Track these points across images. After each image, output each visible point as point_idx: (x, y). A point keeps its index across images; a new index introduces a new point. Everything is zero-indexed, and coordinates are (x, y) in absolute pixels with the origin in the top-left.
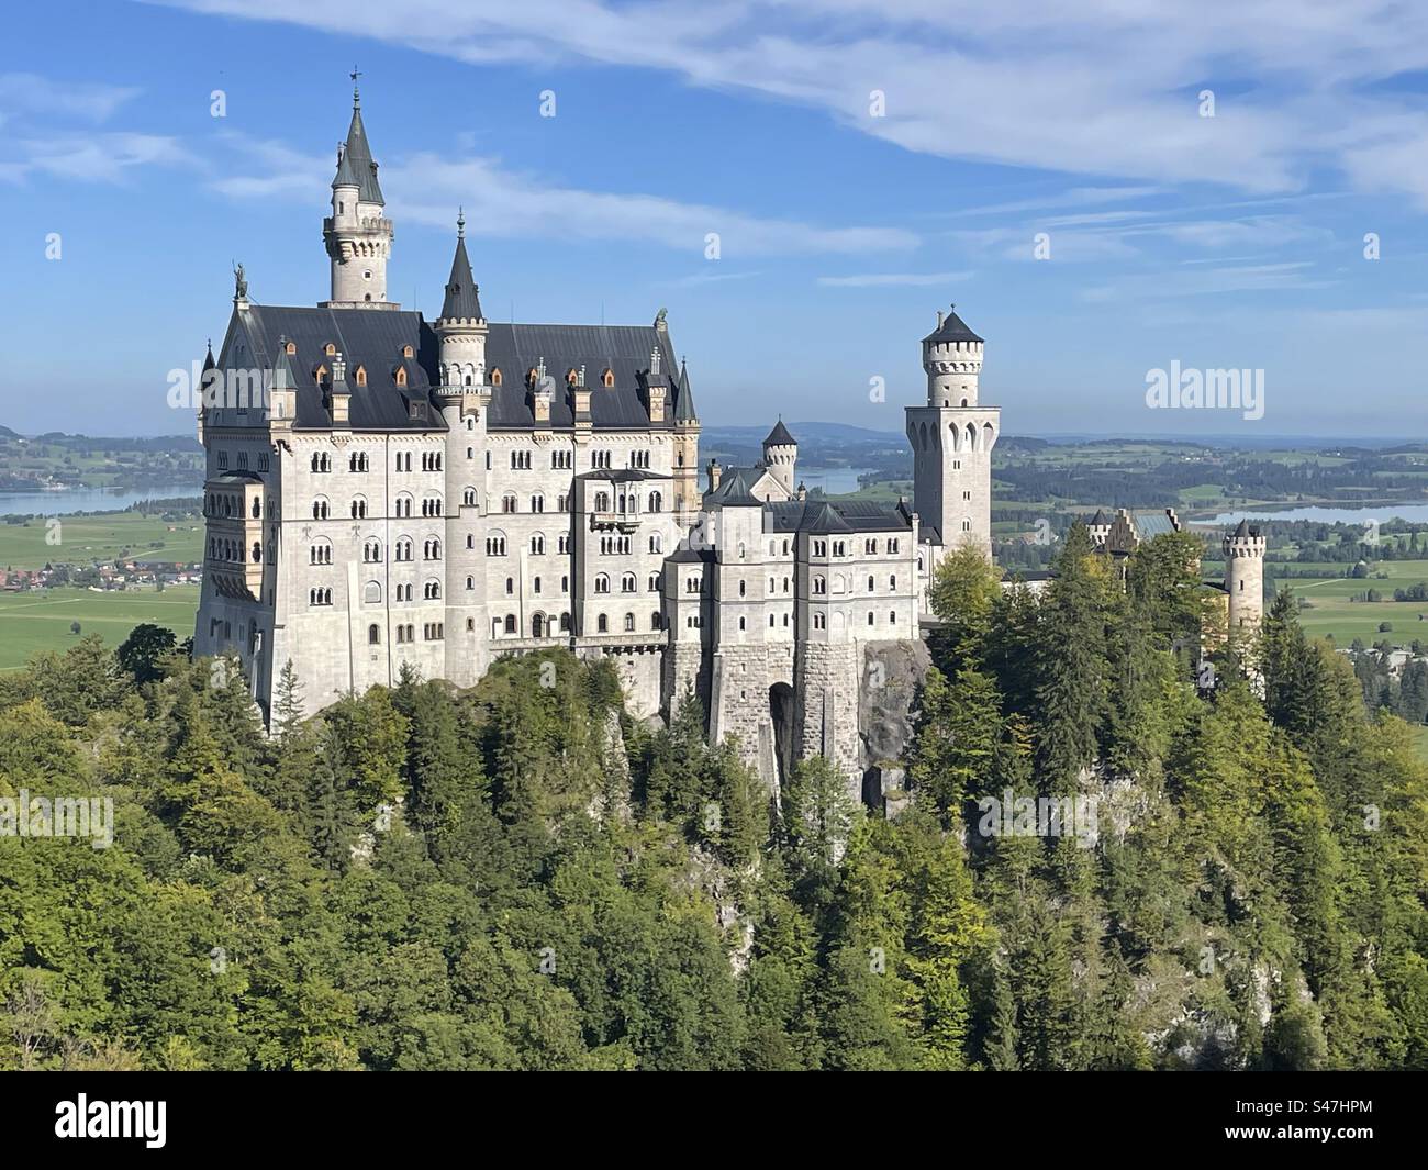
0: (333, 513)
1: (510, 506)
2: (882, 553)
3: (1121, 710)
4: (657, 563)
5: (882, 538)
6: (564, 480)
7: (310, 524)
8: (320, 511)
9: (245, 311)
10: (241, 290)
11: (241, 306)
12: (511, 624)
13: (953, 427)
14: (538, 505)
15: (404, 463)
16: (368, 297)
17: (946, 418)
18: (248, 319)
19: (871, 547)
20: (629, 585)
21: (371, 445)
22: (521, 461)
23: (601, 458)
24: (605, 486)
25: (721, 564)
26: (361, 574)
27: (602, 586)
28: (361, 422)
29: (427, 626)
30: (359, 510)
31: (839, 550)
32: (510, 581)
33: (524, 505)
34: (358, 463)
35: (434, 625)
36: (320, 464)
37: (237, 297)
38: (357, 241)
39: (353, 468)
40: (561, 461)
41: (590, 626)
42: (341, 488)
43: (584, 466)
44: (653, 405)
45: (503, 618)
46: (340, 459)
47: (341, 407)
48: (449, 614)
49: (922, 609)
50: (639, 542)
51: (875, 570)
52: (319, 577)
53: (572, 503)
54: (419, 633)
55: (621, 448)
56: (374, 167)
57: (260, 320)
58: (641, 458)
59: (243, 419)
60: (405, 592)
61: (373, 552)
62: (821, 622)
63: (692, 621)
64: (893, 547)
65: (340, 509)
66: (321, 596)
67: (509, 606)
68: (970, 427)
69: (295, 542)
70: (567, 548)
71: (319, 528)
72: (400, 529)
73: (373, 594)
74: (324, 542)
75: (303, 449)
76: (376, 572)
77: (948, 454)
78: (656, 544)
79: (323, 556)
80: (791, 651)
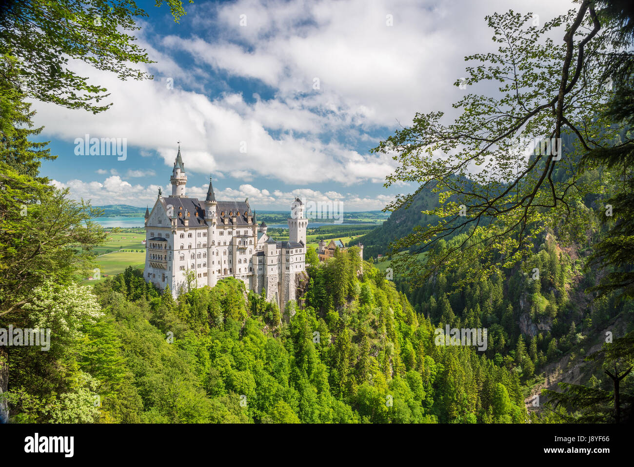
0: (185, 248)
1: (219, 244)
2: (299, 252)
3: (352, 284)
4: (251, 256)
5: (299, 249)
6: (230, 237)
7: (180, 251)
8: (182, 247)
10: (160, 193)
11: (160, 198)
12: (219, 271)
13: (300, 223)
14: (225, 243)
15: (199, 235)
16: (182, 194)
17: (298, 221)
18: (162, 201)
19: (296, 251)
20: (245, 261)
21: (193, 232)
22: (221, 233)
23: (238, 232)
24: (240, 239)
25: (267, 256)
26: (190, 262)
27: (240, 262)
28: (192, 227)
30: (190, 247)
31: (292, 252)
32: (219, 261)
33: (222, 244)
34: (190, 236)
35: (205, 273)
36: (182, 236)
37: (158, 195)
38: (180, 181)
39: (188, 236)
40: (230, 233)
41: (237, 272)
42: (186, 241)
43: (235, 234)
44: (249, 220)
46: (186, 234)
47: (187, 223)
48: (208, 270)
49: (304, 265)
50: (247, 251)
51: (297, 256)
52: (182, 263)
53: (231, 244)
54: (202, 275)
55: (242, 231)
56: (183, 164)
57: (164, 201)
58: (246, 232)
59: (160, 225)
60: (199, 266)
61: (193, 257)
62: (288, 268)
63: (260, 269)
64: (301, 251)
65: (186, 247)
66: (182, 268)
67: (219, 267)
68: (303, 223)
69: (177, 255)
70: (231, 253)
71: (182, 252)
72: (198, 251)
73: (193, 266)
74: (183, 255)
75: (179, 233)
76: (193, 261)
77: (299, 229)
78: (251, 252)
79: (182, 258)
80: (281, 275)
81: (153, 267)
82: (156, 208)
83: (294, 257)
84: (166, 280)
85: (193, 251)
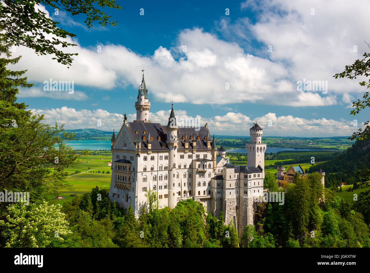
0: (147, 170)
1: (180, 167)
2: (257, 177)
4: (210, 179)
5: (257, 174)
6: (190, 161)
7: (143, 173)
8: (145, 169)
9: (126, 123)
10: (125, 118)
11: (126, 122)
13: (258, 148)
14: (185, 166)
15: (161, 158)
16: (146, 119)
17: (257, 146)
18: (127, 125)
19: (255, 176)
20: (204, 184)
21: (155, 155)
22: (182, 157)
23: (198, 156)
24: (199, 163)
25: (226, 180)
26: (152, 183)
27: (199, 184)
28: (154, 150)
29: (165, 195)
30: (152, 169)
31: (250, 176)
32: (179, 184)
33: (182, 167)
34: (153, 158)
35: (166, 195)
36: (145, 159)
37: (124, 120)
38: (144, 107)
39: (151, 159)
40: (190, 157)
41: (197, 194)
42: (149, 164)
43: (194, 158)
44: (208, 144)
45: (178, 192)
46: (149, 157)
47: (150, 146)
48: (169, 192)
49: (262, 190)
50: (206, 174)
51: (255, 181)
52: (145, 185)
53: (191, 167)
54: (163, 197)
55: (202, 155)
56: (147, 91)
57: (129, 125)
58: (205, 156)
59: (125, 148)
60: (161, 187)
61: (155, 179)
62: (246, 193)
63: (218, 193)
64: (259, 176)
65: (149, 169)
66: (145, 189)
67: (179, 189)
68: (261, 148)
69: (140, 177)
70: (191, 176)
71: (145, 173)
72: (160, 173)
73: (155, 188)
74: (145, 177)
75: (142, 156)
76: (155, 183)
77: (257, 154)
78: (210, 175)
79: (145, 180)
80: (238, 199)
81: (117, 187)
82: (122, 132)
83: (253, 182)
84: (129, 200)
85: (155, 173)
